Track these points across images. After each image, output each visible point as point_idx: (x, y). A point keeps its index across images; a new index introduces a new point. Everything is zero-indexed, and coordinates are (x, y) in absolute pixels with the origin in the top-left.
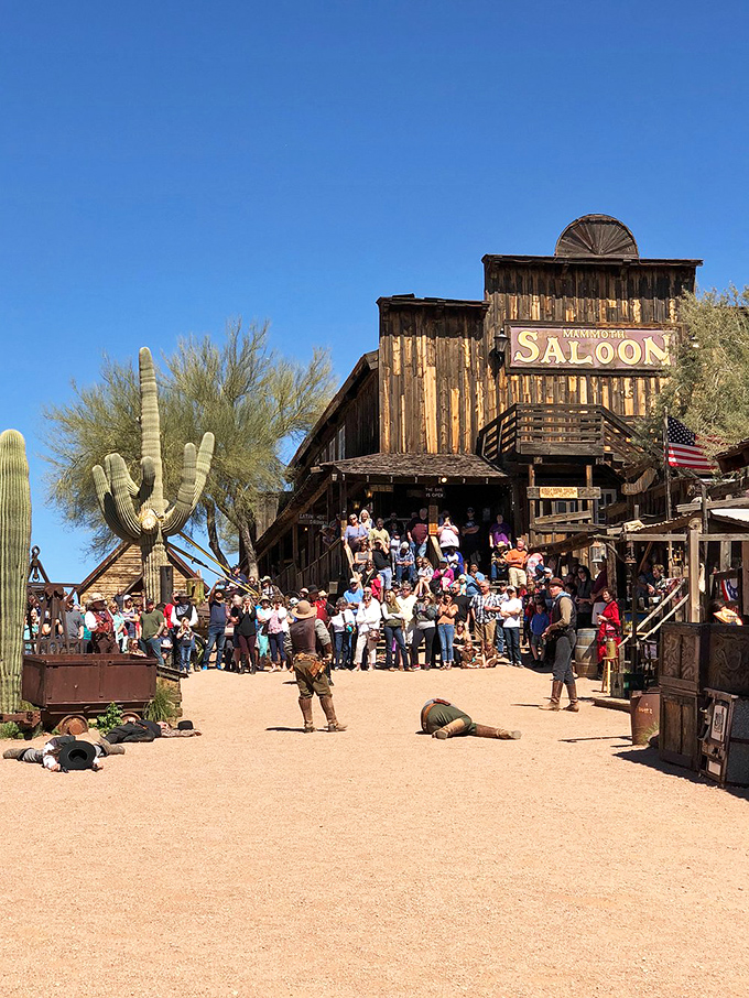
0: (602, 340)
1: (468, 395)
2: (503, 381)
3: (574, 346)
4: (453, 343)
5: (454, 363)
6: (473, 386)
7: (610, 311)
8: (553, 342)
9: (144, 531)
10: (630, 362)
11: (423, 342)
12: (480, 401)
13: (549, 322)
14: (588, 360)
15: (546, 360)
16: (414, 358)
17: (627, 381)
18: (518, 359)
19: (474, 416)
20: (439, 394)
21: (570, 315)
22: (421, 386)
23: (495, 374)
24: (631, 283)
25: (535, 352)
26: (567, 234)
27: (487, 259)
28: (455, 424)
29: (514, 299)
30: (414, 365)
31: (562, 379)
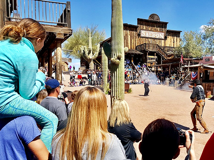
0: (154, 33)
1: (135, 40)
2: (140, 38)
3: (150, 34)
4: (133, 32)
5: (133, 35)
6: (135, 39)
7: (155, 29)
8: (147, 33)
9: (90, 59)
10: (157, 37)
11: (128, 31)
12: (136, 41)
13: (146, 30)
14: (152, 36)
15: (146, 36)
16: (127, 34)
17: (157, 40)
18: (142, 35)
19: (135, 44)
20: (130, 40)
21: (150, 29)
22: (128, 38)
23: (139, 37)
24: (158, 25)
25: (145, 34)
26: (150, 16)
27: (138, 19)
28: (133, 45)
29: (142, 26)
30: (127, 35)
31: (148, 39)
